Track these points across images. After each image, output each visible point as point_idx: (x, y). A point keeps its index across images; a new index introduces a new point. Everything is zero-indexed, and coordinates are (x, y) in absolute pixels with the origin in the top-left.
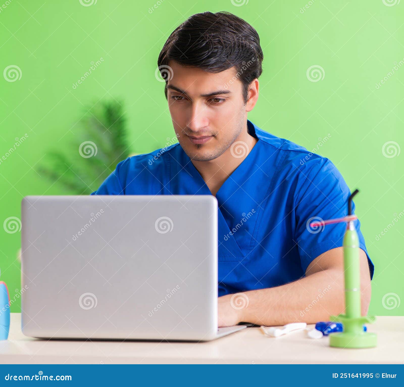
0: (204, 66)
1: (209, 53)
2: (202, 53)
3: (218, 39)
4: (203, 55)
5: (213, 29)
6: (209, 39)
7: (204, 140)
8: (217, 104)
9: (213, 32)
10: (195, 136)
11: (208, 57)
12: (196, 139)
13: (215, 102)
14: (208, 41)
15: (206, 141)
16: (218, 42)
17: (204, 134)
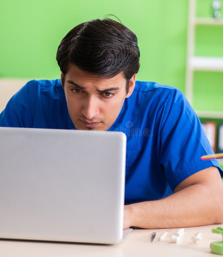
0: (102, 73)
1: (105, 62)
2: (101, 63)
3: (112, 49)
4: (101, 64)
5: (107, 40)
6: (105, 50)
7: (94, 125)
8: (108, 97)
9: (107, 43)
10: (88, 121)
11: (105, 65)
12: (88, 123)
13: (106, 96)
14: (104, 51)
15: (95, 126)
16: (112, 52)
17: (95, 121)
